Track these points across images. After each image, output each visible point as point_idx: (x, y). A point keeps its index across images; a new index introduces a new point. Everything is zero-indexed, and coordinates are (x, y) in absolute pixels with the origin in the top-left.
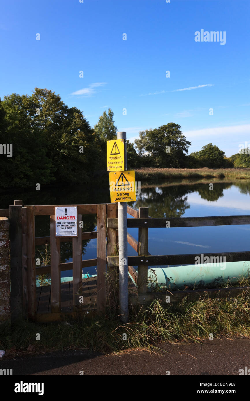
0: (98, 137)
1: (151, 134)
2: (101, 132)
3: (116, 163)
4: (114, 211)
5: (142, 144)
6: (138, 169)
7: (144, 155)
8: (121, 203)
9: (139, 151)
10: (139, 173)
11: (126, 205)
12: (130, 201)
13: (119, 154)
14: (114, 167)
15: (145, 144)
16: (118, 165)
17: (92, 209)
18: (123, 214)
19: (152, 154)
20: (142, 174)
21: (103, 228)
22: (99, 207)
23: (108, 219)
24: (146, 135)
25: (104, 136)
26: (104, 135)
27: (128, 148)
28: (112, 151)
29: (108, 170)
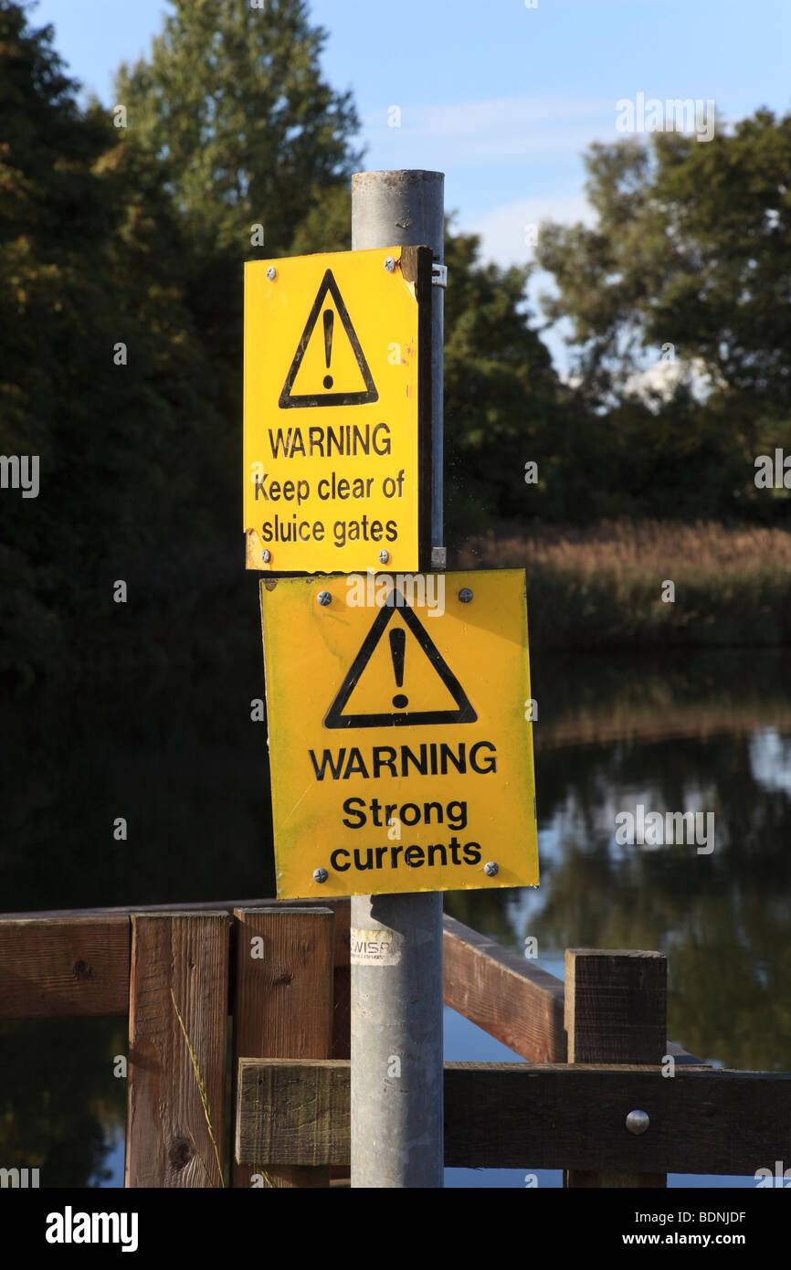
0: (156, 201)
1: (708, 167)
2: (190, 143)
3: (338, 488)
4: (309, 986)
5: (614, 279)
6: (571, 541)
7: (634, 396)
8: (385, 908)
9: (577, 349)
10: (576, 577)
11: (436, 928)
12: (471, 879)
13: (370, 396)
14: (318, 528)
15: (649, 282)
16: (350, 509)
17: (80, 966)
18: (396, 1023)
19: (712, 383)
20: (612, 587)
21: (189, 1168)
22: (151, 941)
23: (248, 1070)
24: (662, 178)
25: (222, 187)
26: (219, 174)
27: (467, 320)
28: (296, 365)
29: (256, 559)
